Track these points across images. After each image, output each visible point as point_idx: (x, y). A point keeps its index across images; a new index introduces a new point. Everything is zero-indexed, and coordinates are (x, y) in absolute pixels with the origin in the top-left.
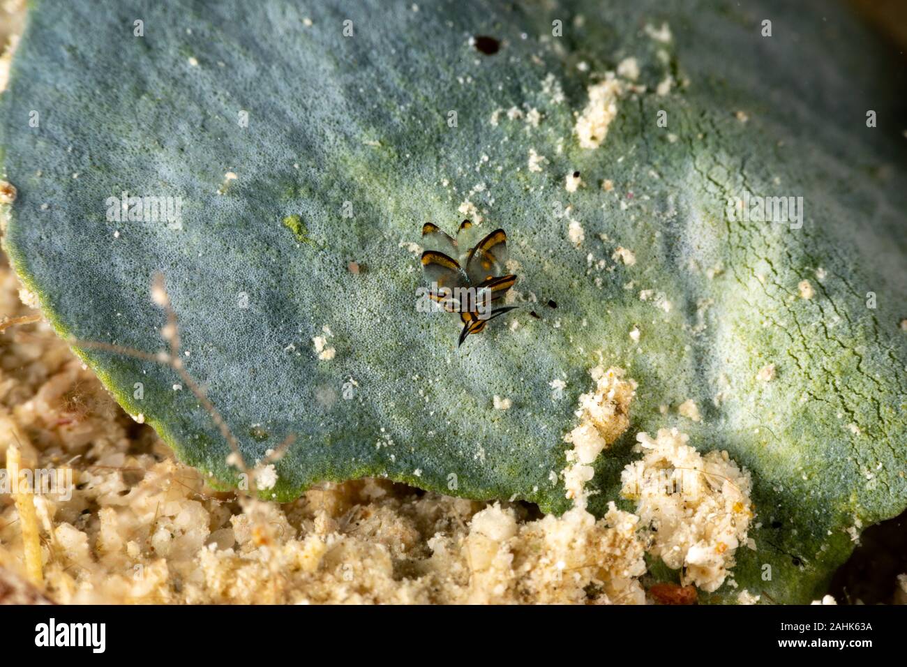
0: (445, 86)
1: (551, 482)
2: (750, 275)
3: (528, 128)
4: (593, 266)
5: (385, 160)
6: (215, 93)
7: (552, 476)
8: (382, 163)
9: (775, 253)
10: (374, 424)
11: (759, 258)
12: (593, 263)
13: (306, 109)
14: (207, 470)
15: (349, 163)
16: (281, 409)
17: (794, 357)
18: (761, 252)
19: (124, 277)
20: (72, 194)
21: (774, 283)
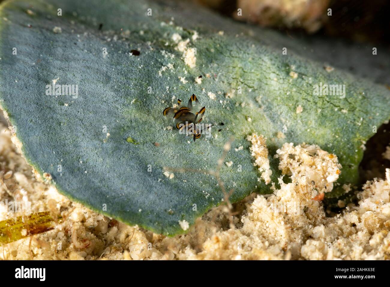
0: (137, 72)
1: (259, 182)
2: (270, 81)
3: (172, 71)
4: (223, 104)
5: (140, 105)
6: (78, 112)
7: (259, 180)
8: (139, 107)
9: (274, 69)
10: (200, 191)
11: (270, 73)
12: (223, 103)
13: (105, 102)
14: (166, 233)
15: (130, 112)
16: (171, 201)
17: (305, 99)
18: (268, 71)
19: (99, 184)
20: (64, 166)
21: (281, 79)
